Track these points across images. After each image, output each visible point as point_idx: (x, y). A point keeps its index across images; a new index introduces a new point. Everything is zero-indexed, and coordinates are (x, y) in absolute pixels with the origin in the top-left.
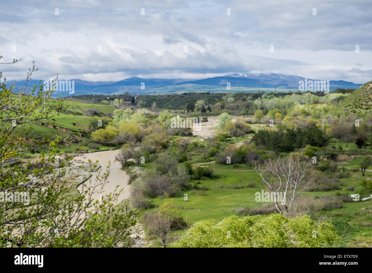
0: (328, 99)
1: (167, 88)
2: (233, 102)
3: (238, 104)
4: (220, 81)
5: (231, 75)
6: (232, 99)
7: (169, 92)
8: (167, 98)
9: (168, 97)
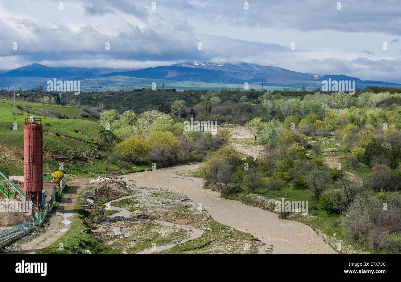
0: (369, 102)
1: (87, 82)
2: (219, 104)
3: (230, 107)
4: (167, 73)
5: (182, 63)
6: (217, 99)
7: (92, 87)
8: (110, 97)
9: (111, 95)
